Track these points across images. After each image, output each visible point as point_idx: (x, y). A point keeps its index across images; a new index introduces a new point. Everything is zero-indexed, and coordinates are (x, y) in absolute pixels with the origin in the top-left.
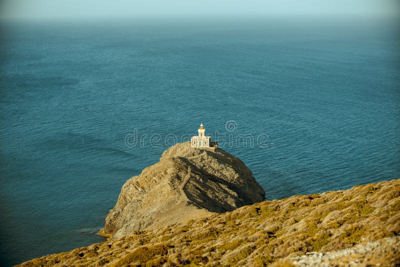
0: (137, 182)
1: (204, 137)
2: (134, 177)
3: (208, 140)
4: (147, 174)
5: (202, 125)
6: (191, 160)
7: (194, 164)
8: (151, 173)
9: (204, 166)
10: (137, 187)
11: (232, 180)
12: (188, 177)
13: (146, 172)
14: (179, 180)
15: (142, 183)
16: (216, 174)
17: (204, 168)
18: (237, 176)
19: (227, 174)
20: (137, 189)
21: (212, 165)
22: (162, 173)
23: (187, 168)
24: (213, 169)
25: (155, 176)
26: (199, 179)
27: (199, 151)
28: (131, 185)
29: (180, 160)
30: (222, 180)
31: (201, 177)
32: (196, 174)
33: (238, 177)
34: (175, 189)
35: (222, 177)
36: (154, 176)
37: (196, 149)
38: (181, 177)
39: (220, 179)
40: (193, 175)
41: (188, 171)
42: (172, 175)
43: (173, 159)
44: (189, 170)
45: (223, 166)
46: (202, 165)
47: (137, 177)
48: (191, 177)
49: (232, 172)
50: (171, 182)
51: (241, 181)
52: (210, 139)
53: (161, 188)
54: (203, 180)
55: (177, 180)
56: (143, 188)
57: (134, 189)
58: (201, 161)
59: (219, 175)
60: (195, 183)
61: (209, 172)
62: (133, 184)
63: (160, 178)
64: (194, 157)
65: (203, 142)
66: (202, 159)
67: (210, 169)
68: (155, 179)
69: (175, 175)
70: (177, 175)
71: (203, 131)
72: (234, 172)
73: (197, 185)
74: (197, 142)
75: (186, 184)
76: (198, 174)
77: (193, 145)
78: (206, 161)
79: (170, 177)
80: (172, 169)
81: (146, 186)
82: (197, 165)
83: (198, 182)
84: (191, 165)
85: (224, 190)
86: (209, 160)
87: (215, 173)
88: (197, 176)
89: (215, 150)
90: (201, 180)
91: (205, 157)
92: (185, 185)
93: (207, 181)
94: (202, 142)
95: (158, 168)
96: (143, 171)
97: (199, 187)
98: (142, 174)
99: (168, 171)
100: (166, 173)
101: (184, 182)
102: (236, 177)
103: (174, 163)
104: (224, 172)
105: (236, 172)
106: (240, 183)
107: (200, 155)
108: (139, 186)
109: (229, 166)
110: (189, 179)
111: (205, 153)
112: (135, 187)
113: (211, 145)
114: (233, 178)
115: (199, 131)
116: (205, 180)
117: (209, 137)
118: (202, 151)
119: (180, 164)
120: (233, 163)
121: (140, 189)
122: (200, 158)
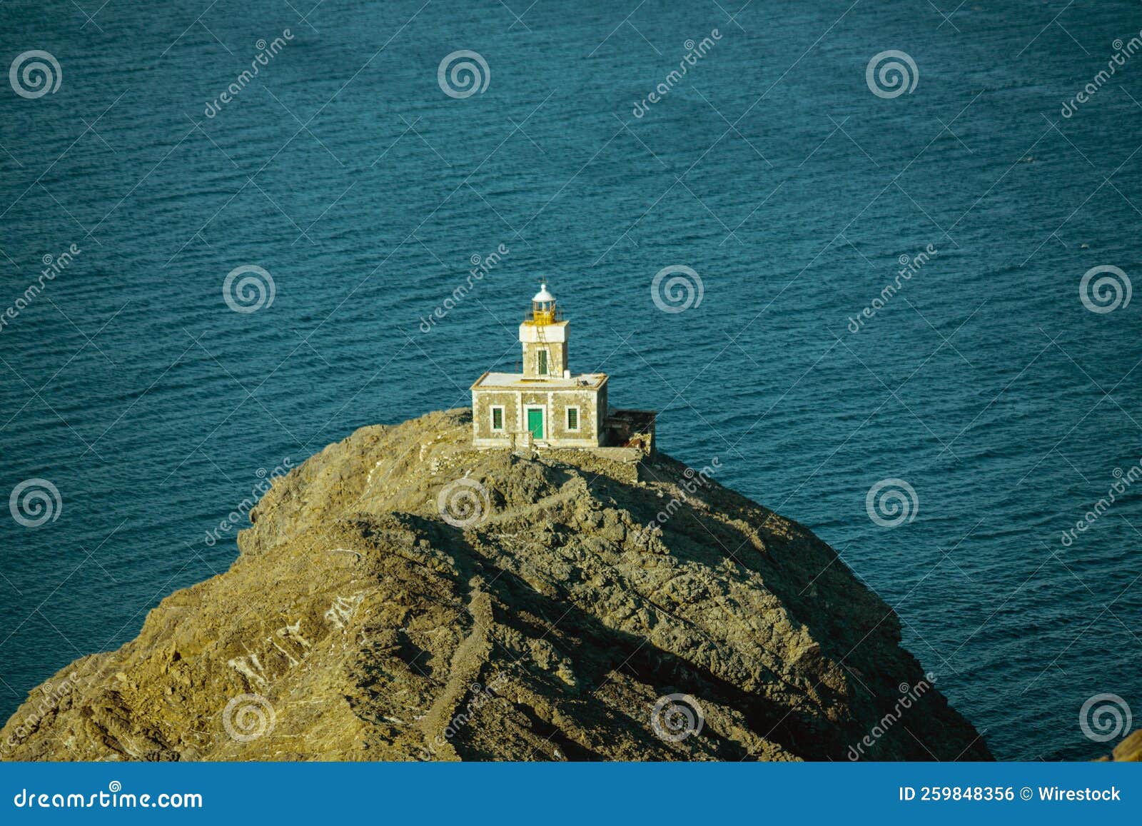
0: (116, 695)
1: (560, 377)
2: (85, 664)
3: (594, 396)
4: (182, 636)
5: (542, 296)
6: (483, 538)
7: (505, 564)
8: (213, 633)
9: (575, 575)
10: (114, 729)
11: (767, 675)
12: (473, 649)
13: (175, 622)
14: (414, 671)
15: (149, 703)
16: (655, 636)
17: (577, 588)
18: (799, 645)
19: (737, 630)
20: (110, 742)
21: (629, 566)
22: (294, 629)
23: (461, 589)
24: (640, 599)
25: (239, 652)
26: (553, 667)
27: (535, 477)
28: (72, 719)
29: (409, 538)
30: (704, 672)
31: (561, 648)
32: (530, 632)
33: (810, 655)
34: (394, 733)
35: (698, 656)
36: (236, 646)
37: (516, 460)
38: (428, 655)
39: (688, 664)
40: (510, 637)
41: (472, 608)
42: (366, 642)
43: (366, 528)
44: (479, 602)
45: (702, 575)
46: (561, 572)
47: (110, 660)
48: (498, 651)
49: (770, 616)
50: (365, 684)
51: (828, 679)
52: (603, 392)
53: (298, 729)
54: (576, 670)
55: (400, 675)
56: (155, 736)
57: (95, 744)
58: (557, 543)
59: (682, 636)
60: (525, 696)
61: (607, 621)
62: (87, 712)
63: (280, 665)
64: (507, 516)
65: (558, 414)
66: (562, 531)
67: (619, 595)
68: (242, 666)
69: (386, 636)
70: (403, 639)
71: (556, 333)
72: (778, 618)
73: (542, 708)
74: (512, 415)
75: (469, 696)
76: (537, 633)
77: (485, 434)
78: (587, 542)
79: (350, 651)
80: (359, 597)
81: (174, 722)
82: (526, 573)
83: (543, 683)
84: (488, 569)
85: (724, 740)
86: (611, 532)
87: (653, 621)
88: (534, 644)
89: (645, 466)
90: (564, 674)
91: (582, 512)
92: (462, 707)
93: (600, 680)
94: (548, 409)
95: (260, 591)
96: (155, 619)
97: (557, 720)
98: (139, 640)
99: (330, 614)
100: (318, 628)
101: (453, 690)
102: (794, 654)
103: (369, 558)
104: (714, 618)
105: (798, 616)
106: (823, 690)
107: (545, 503)
108: (126, 724)
109: (742, 578)
110: (486, 668)
111: (575, 488)
112: (103, 729)
113: (611, 435)
114: (779, 661)
115: (527, 333)
116: (590, 675)
117: (594, 379)
118: (556, 475)
119: (412, 564)
120: (766, 556)
121: (134, 746)
122: (547, 523)
